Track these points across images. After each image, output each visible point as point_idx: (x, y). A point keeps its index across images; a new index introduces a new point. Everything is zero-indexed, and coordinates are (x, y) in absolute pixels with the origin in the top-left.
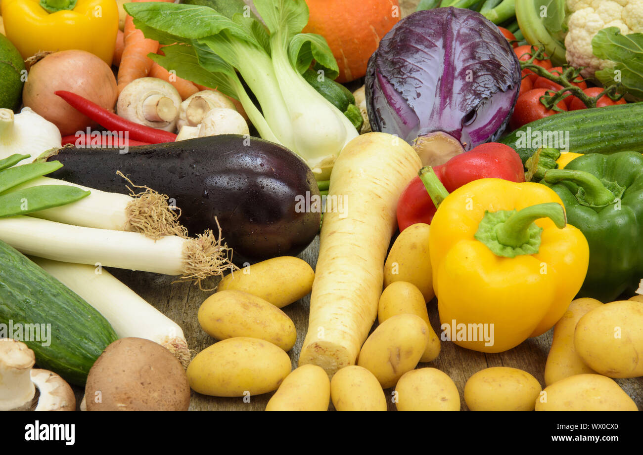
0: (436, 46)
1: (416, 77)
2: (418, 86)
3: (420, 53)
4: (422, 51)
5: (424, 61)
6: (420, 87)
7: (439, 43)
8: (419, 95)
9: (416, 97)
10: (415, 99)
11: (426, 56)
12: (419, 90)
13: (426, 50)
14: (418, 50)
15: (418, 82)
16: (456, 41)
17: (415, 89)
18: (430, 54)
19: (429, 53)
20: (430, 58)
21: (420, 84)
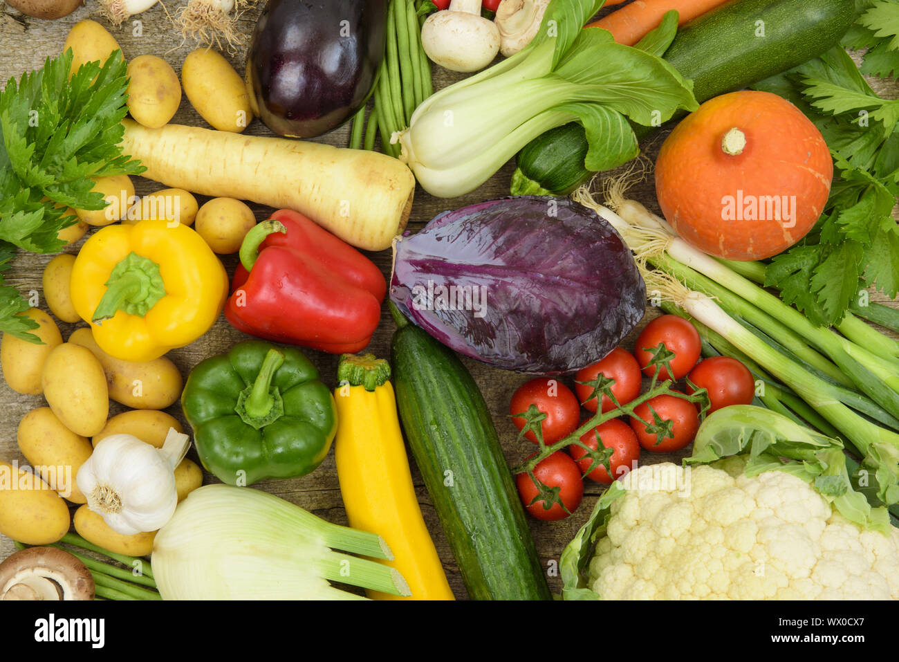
0: (494, 259)
1: (461, 236)
2: (450, 238)
3: (492, 241)
4: (493, 243)
5: (479, 245)
6: (448, 240)
7: (499, 262)
8: (439, 239)
9: (438, 236)
10: (436, 235)
11: (486, 247)
12: (445, 239)
13: (494, 247)
14: (495, 238)
15: (454, 238)
16: (494, 280)
17: (447, 235)
18: (486, 253)
19: (489, 250)
20: (482, 251)
21: (451, 241)
